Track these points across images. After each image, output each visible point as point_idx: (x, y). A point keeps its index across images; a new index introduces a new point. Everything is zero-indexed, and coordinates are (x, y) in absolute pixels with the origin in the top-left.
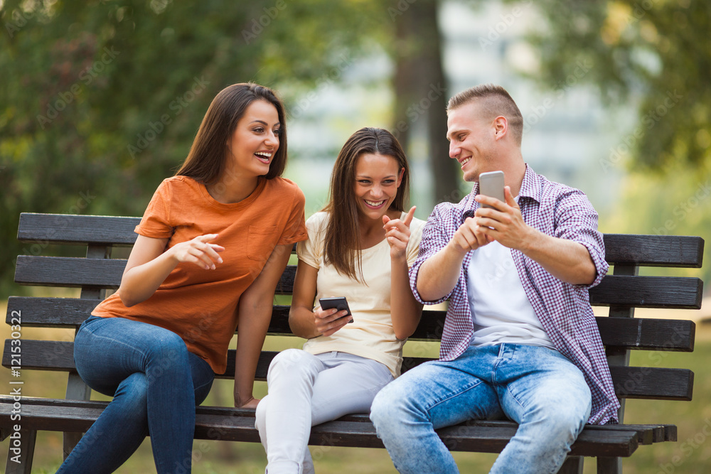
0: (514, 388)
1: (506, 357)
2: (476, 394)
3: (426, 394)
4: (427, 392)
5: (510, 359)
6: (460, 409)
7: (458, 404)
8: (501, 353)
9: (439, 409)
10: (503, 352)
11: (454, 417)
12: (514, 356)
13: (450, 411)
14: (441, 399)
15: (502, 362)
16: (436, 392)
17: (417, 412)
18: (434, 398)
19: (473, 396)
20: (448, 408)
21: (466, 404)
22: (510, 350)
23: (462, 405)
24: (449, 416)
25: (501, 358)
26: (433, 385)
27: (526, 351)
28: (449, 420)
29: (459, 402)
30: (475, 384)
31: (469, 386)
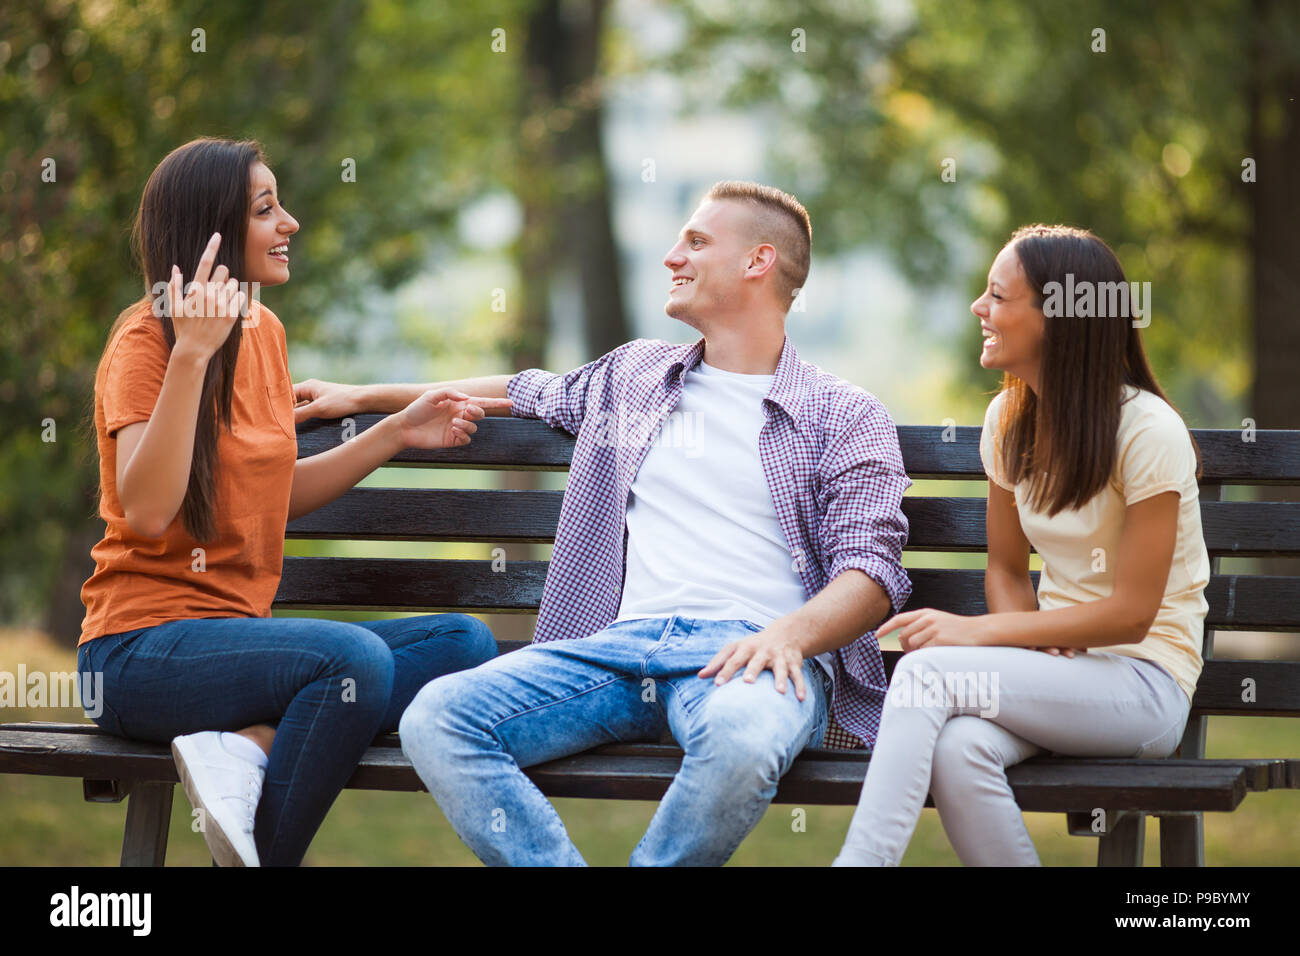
0: (685, 690)
1: (672, 642)
2: (602, 700)
3: (491, 697)
4: (494, 694)
5: (680, 645)
6: (569, 727)
7: (562, 717)
8: (665, 635)
9: (525, 725)
10: (669, 633)
11: (558, 740)
12: (688, 642)
13: (548, 727)
14: (527, 707)
15: (663, 648)
16: (515, 695)
17: (470, 732)
18: (511, 704)
19: (593, 704)
20: (542, 723)
21: (579, 717)
22: (681, 633)
23: (571, 719)
24: (546, 738)
25: (664, 643)
26: (510, 684)
27: (709, 635)
28: (549, 745)
29: (567, 713)
30: (602, 682)
31: (588, 686)
